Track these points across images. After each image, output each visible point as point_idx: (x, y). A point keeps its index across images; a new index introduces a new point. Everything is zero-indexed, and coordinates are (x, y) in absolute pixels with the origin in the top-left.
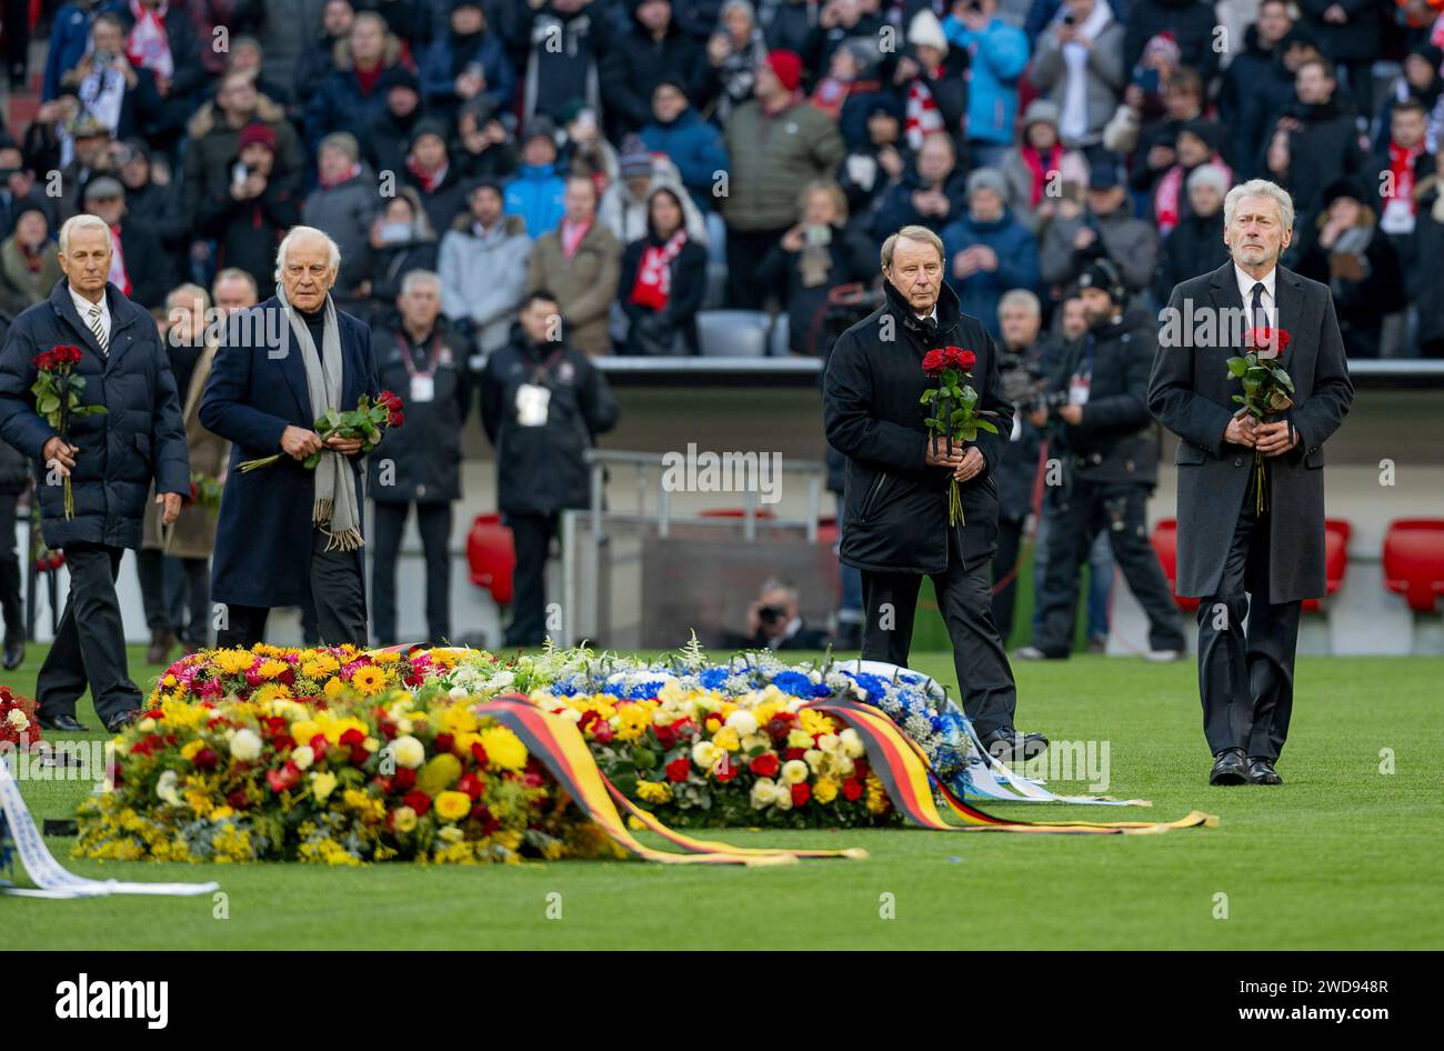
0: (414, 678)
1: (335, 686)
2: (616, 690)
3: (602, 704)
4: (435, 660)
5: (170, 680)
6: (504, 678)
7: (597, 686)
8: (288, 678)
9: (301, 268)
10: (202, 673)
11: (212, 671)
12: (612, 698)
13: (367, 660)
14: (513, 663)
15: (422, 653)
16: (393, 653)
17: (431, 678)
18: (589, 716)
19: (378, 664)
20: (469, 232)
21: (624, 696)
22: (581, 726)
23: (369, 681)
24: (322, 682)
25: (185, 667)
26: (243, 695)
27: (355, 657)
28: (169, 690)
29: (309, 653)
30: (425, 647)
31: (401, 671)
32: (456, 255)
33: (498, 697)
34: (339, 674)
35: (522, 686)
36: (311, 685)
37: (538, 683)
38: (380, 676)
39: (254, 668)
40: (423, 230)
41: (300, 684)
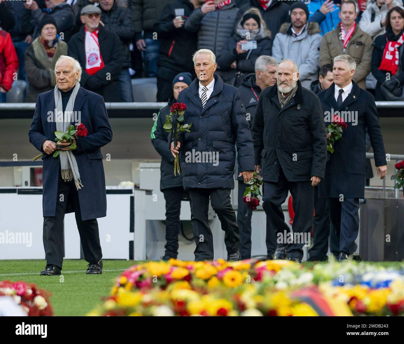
0: (257, 277)
1: (214, 282)
2: (368, 284)
3: (360, 291)
4: (269, 268)
5: (123, 280)
6: (307, 277)
7: (357, 281)
8: (188, 278)
9: (60, 72)
10: (141, 276)
11: (147, 275)
12: (365, 287)
13: (231, 268)
14: (311, 269)
15: (262, 264)
16: (246, 264)
17: (267, 277)
18: (353, 298)
19: (238, 270)
20: (289, 33)
21: (373, 286)
22: (349, 303)
23: (233, 280)
24: (207, 281)
25: (132, 272)
26: (163, 288)
27: (225, 267)
28: (122, 285)
29: (199, 264)
30: (264, 260)
31: (250, 274)
32: (281, 46)
33: (303, 287)
34: (216, 276)
35: (316, 281)
36: (201, 283)
37: (325, 280)
38: (239, 277)
39: (170, 273)
40: (264, 33)
41: (195, 282)
